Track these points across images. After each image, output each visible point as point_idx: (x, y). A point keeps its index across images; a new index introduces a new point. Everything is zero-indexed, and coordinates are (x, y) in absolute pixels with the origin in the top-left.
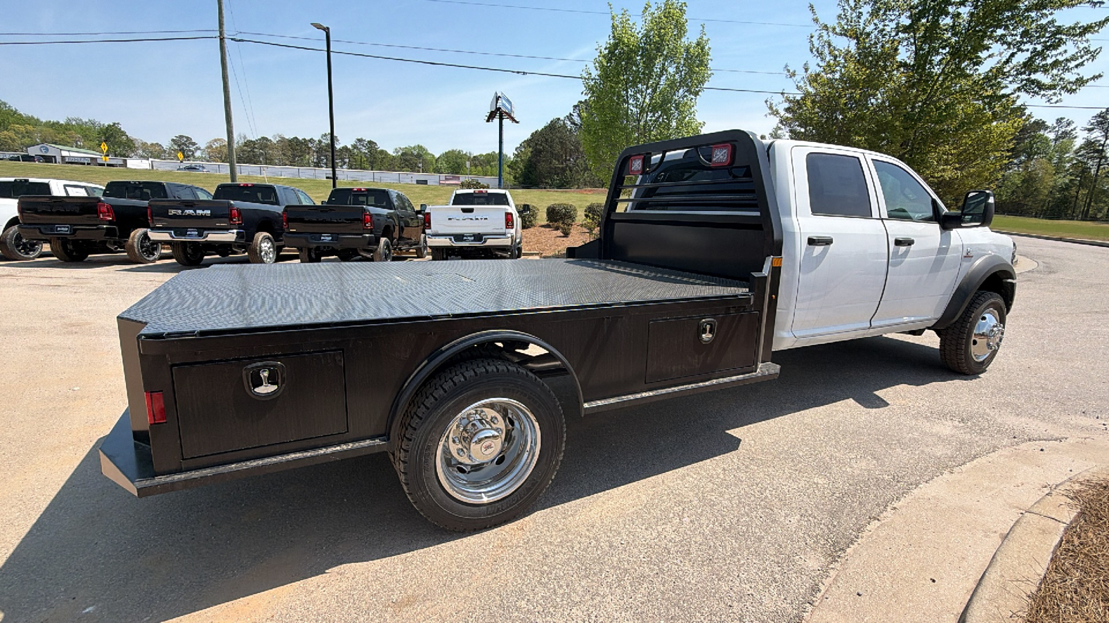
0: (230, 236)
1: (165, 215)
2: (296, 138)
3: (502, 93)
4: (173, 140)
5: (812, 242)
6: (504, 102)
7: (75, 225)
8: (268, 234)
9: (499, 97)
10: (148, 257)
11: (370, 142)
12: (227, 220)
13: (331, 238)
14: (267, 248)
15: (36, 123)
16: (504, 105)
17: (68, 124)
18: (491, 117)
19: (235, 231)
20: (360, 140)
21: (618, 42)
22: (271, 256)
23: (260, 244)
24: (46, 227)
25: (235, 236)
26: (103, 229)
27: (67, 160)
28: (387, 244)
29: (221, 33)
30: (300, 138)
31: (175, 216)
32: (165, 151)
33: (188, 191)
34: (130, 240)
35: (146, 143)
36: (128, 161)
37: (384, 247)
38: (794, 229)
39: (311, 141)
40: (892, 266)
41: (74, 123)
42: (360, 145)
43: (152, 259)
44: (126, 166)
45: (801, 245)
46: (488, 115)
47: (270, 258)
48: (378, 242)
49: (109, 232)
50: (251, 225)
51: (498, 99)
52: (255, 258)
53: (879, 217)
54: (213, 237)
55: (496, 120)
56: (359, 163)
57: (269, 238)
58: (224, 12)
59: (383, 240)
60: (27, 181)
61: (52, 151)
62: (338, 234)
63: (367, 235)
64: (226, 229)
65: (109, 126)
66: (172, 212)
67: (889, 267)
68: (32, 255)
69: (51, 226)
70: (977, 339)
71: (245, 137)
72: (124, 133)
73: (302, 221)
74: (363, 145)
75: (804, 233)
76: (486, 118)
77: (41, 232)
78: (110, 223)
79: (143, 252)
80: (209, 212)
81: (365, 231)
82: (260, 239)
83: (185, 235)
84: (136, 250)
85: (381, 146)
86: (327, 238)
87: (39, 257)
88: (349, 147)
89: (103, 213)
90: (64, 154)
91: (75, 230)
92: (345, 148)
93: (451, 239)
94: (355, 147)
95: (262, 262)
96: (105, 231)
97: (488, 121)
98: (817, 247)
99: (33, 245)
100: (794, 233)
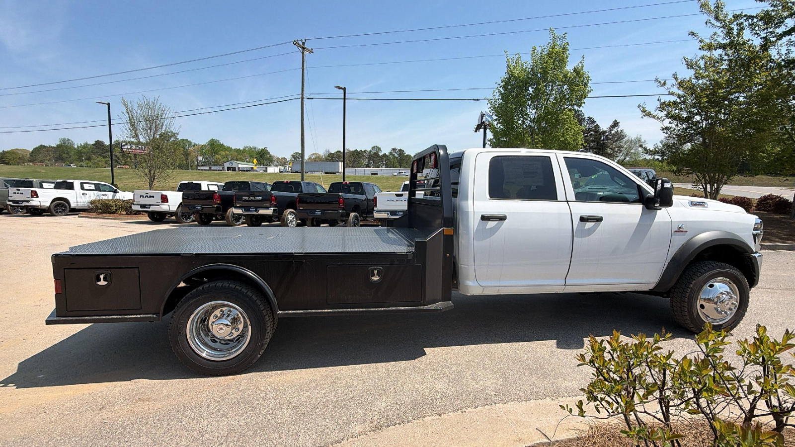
0: (270, 212)
1: (241, 199)
2: (356, 150)
3: (486, 112)
4: (292, 155)
5: (484, 218)
6: (487, 117)
7: (203, 205)
8: (292, 210)
9: (484, 114)
10: (236, 222)
11: (400, 150)
12: (268, 202)
13: (320, 213)
14: (291, 219)
15: (229, 149)
16: (487, 120)
17: (244, 149)
18: (478, 128)
19: (273, 208)
20: (394, 149)
21: (511, 75)
22: (294, 223)
23: (288, 215)
24: (191, 206)
25: (272, 211)
26: (215, 207)
27: (240, 169)
28: (356, 217)
29: (302, 94)
30: (359, 150)
31: (245, 200)
32: (287, 162)
33: (262, 186)
34: (228, 213)
35: (279, 158)
36: (268, 169)
37: (353, 219)
38: (468, 209)
39: (365, 151)
40: (577, 237)
41: (247, 149)
42: (394, 152)
43: (238, 223)
44: (267, 172)
45: (474, 222)
46: (476, 127)
47: (293, 224)
48: (348, 215)
49: (218, 209)
50: (282, 205)
51: (482, 116)
52: (284, 224)
53: (565, 200)
54: (262, 212)
55: (482, 131)
56: (392, 164)
57: (293, 212)
58: (305, 84)
59: (352, 214)
60: (192, 182)
61: (235, 164)
62: (325, 210)
63: (341, 211)
64: (267, 208)
65: (262, 149)
66: (244, 198)
67: (574, 238)
68: (189, 221)
69: (194, 206)
70: (704, 303)
71: (329, 152)
72: (268, 153)
73: (306, 202)
74: (395, 152)
75: (477, 212)
76: (475, 130)
77: (190, 209)
78: (219, 204)
79: (234, 220)
80: (261, 198)
81: (339, 209)
82: (288, 213)
83: (249, 210)
84: (230, 218)
85: (407, 153)
86: (318, 213)
87: (192, 222)
88: (387, 154)
89: (216, 199)
90: (240, 166)
91: (203, 208)
92: (385, 155)
93: (388, 214)
94: (391, 153)
95: (288, 226)
96: (215, 209)
97: (476, 131)
98: (490, 222)
99: (189, 216)
100: (468, 212)
